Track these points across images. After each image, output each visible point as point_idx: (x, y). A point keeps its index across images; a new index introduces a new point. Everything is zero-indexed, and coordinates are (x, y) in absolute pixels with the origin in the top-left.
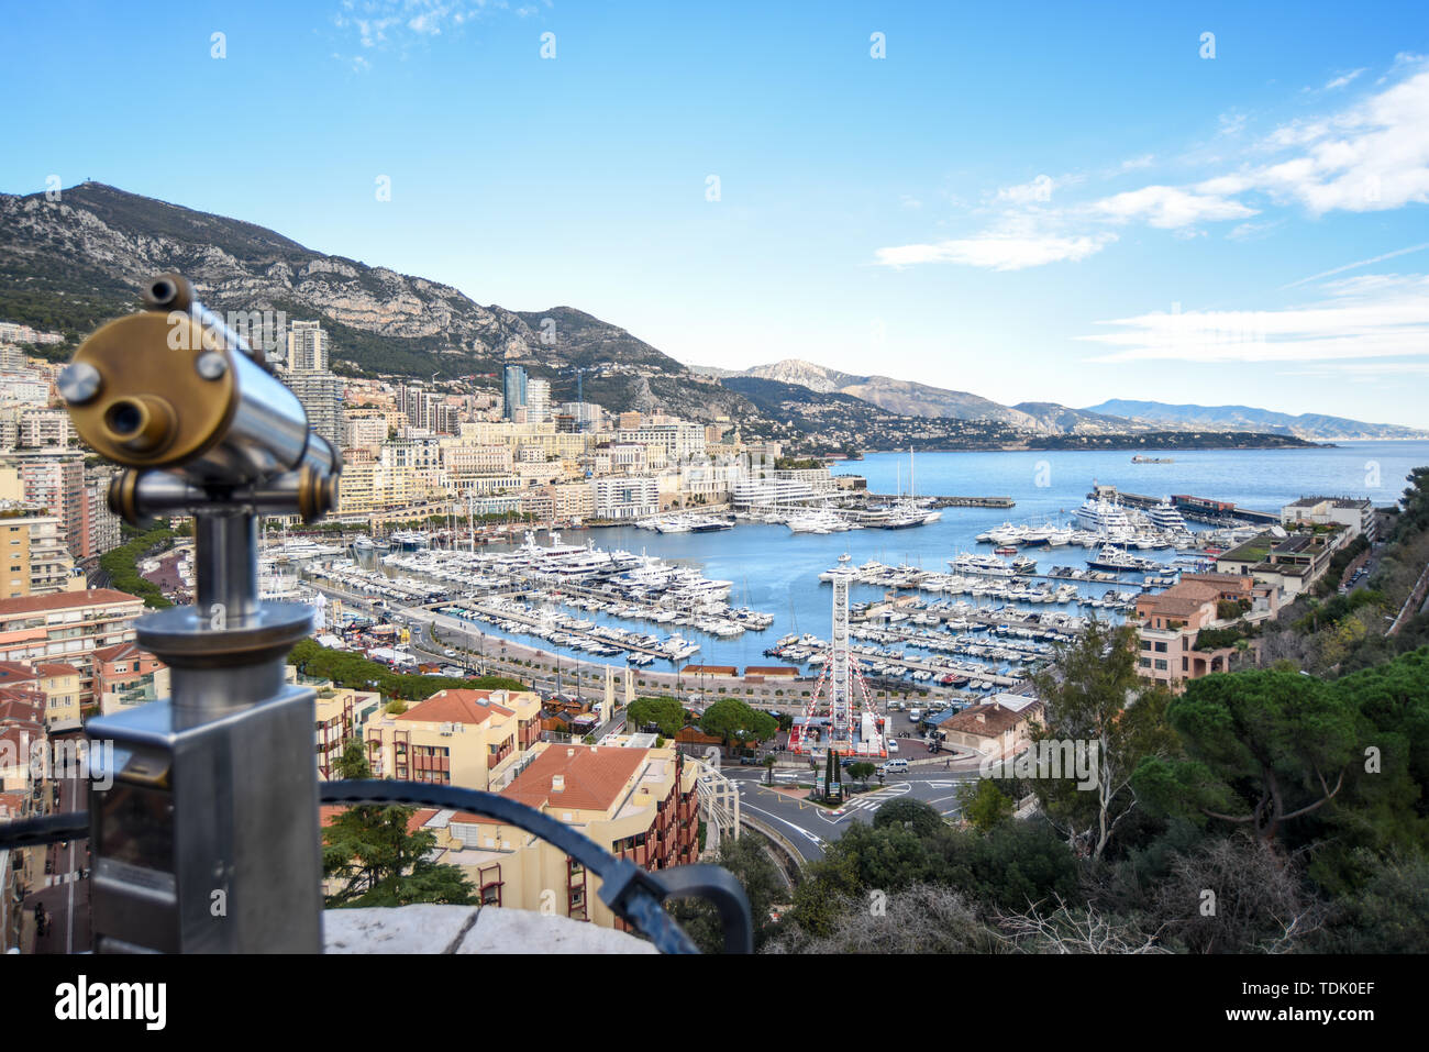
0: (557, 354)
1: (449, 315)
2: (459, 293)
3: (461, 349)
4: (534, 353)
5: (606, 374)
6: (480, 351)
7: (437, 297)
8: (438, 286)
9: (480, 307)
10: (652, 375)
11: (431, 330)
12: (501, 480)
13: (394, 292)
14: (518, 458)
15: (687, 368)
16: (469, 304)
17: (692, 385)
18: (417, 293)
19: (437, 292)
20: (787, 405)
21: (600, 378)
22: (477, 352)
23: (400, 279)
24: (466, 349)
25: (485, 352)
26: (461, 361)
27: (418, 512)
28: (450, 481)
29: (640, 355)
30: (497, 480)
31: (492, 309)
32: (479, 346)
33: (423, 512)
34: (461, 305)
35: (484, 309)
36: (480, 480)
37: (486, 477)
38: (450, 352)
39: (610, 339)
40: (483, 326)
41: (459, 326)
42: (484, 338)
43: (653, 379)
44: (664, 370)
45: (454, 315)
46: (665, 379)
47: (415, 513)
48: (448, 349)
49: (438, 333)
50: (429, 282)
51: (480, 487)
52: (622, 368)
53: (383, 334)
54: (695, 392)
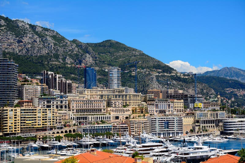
0: (108, 65)
1: (53, 45)
2: (57, 33)
3: (59, 62)
4: (96, 64)
5: (133, 74)
6: (69, 62)
7: (47, 35)
8: (47, 30)
9: (68, 40)
10: (157, 74)
11: (45, 52)
12: (101, 116)
13: (24, 33)
14: (109, 105)
15: (175, 70)
16: (63, 39)
17: (178, 79)
18: (37, 33)
19: (46, 33)
20: (229, 90)
21: (131, 76)
22: (67, 63)
23: (28, 26)
24: (62, 62)
25: (72, 63)
26: (59, 67)
27: (60, 132)
28: (75, 117)
29: (151, 64)
30: (98, 116)
31: (74, 41)
32: (69, 60)
33: (62, 132)
34: (59, 39)
35: (70, 41)
36: (90, 117)
37: (92, 115)
38: (54, 63)
39: (135, 56)
40: (70, 50)
41: (58, 50)
42: (71, 56)
43: (158, 76)
44: (164, 72)
45: (55, 44)
46: (164, 76)
47: (58, 133)
48: (53, 61)
49: (48, 54)
50: (42, 28)
51: (90, 120)
52: (142, 71)
53: (20, 54)
54: (181, 83)
